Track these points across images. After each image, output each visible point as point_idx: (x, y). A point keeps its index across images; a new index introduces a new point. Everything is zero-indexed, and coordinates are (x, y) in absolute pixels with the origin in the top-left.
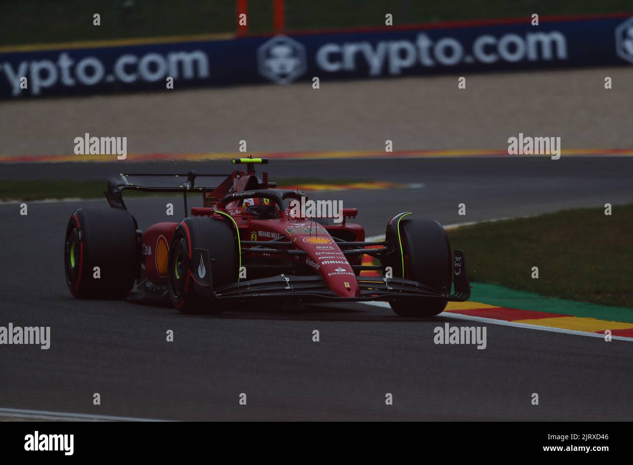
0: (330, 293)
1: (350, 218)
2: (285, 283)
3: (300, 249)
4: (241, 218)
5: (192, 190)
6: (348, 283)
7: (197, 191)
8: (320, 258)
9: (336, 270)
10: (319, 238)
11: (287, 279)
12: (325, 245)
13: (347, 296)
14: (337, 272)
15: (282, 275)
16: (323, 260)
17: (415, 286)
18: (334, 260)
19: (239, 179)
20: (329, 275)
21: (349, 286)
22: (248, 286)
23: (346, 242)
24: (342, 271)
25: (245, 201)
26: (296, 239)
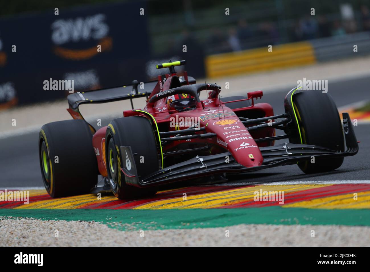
0: (237, 165)
1: (257, 99)
2: (199, 163)
3: (212, 131)
4: (168, 113)
5: (137, 96)
6: (252, 155)
7: (141, 96)
8: (227, 137)
9: (241, 145)
10: (227, 120)
11: (201, 160)
12: (232, 125)
13: (252, 166)
14: (242, 146)
15: (197, 157)
16: (230, 138)
17: (311, 149)
18: (239, 137)
19: (166, 80)
20: (236, 150)
21: (253, 157)
22: (169, 171)
23: (251, 120)
24: (246, 145)
25: (169, 98)
26: (207, 124)
